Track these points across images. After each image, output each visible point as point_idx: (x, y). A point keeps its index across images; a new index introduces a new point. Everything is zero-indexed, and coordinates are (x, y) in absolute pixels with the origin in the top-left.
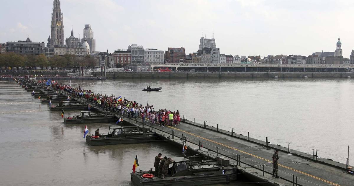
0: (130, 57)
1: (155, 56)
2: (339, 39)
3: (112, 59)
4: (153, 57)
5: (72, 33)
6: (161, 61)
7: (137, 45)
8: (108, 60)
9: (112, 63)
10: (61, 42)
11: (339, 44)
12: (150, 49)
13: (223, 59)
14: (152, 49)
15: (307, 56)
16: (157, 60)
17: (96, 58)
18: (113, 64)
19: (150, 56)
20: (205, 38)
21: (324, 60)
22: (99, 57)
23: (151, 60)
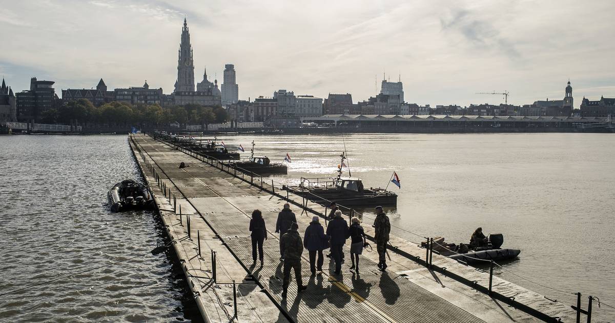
0: (276, 107)
1: (311, 106)
2: (569, 83)
3: (252, 110)
4: (307, 106)
5: (205, 76)
6: (318, 112)
7: (286, 90)
8: (247, 112)
9: (252, 115)
10: (190, 88)
11: (569, 90)
12: (303, 96)
13: (405, 110)
14: (307, 96)
15: (522, 106)
16: (313, 111)
17: (233, 109)
18: (254, 117)
19: (303, 106)
20: (388, 81)
21: (544, 112)
22: (237, 108)
23: (304, 112)
